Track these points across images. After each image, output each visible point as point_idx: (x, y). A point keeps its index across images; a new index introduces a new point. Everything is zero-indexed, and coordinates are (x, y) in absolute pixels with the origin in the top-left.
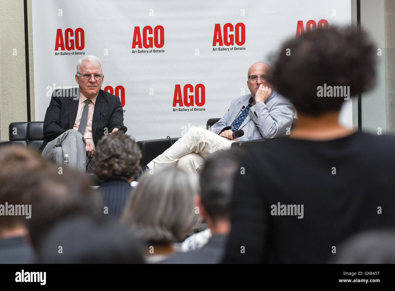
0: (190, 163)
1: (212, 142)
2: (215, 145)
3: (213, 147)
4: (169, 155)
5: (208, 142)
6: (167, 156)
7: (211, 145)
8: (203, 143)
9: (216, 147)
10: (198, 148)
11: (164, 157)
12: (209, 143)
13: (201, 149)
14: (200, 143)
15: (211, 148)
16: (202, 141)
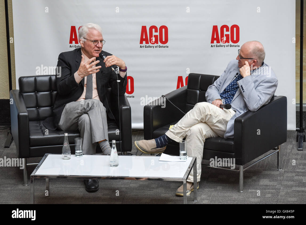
0: (199, 131)
1: (215, 113)
2: (218, 116)
3: (216, 117)
4: (182, 126)
5: (211, 114)
6: (180, 126)
7: (214, 116)
8: (208, 115)
9: (218, 117)
10: (204, 118)
11: (178, 127)
12: (213, 114)
13: (207, 119)
14: (206, 115)
15: (214, 118)
16: (208, 113)
